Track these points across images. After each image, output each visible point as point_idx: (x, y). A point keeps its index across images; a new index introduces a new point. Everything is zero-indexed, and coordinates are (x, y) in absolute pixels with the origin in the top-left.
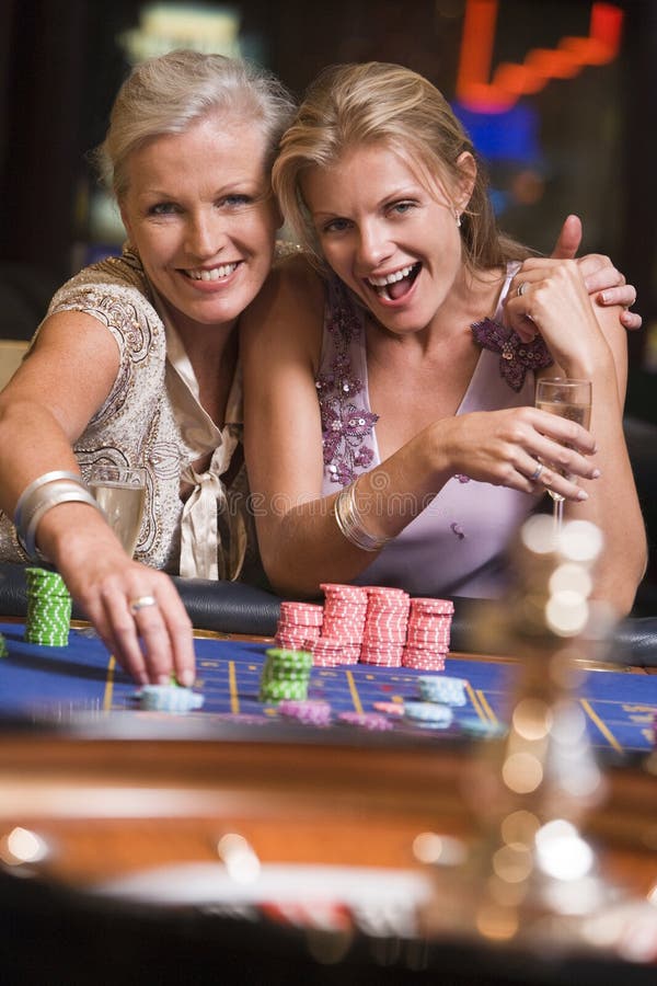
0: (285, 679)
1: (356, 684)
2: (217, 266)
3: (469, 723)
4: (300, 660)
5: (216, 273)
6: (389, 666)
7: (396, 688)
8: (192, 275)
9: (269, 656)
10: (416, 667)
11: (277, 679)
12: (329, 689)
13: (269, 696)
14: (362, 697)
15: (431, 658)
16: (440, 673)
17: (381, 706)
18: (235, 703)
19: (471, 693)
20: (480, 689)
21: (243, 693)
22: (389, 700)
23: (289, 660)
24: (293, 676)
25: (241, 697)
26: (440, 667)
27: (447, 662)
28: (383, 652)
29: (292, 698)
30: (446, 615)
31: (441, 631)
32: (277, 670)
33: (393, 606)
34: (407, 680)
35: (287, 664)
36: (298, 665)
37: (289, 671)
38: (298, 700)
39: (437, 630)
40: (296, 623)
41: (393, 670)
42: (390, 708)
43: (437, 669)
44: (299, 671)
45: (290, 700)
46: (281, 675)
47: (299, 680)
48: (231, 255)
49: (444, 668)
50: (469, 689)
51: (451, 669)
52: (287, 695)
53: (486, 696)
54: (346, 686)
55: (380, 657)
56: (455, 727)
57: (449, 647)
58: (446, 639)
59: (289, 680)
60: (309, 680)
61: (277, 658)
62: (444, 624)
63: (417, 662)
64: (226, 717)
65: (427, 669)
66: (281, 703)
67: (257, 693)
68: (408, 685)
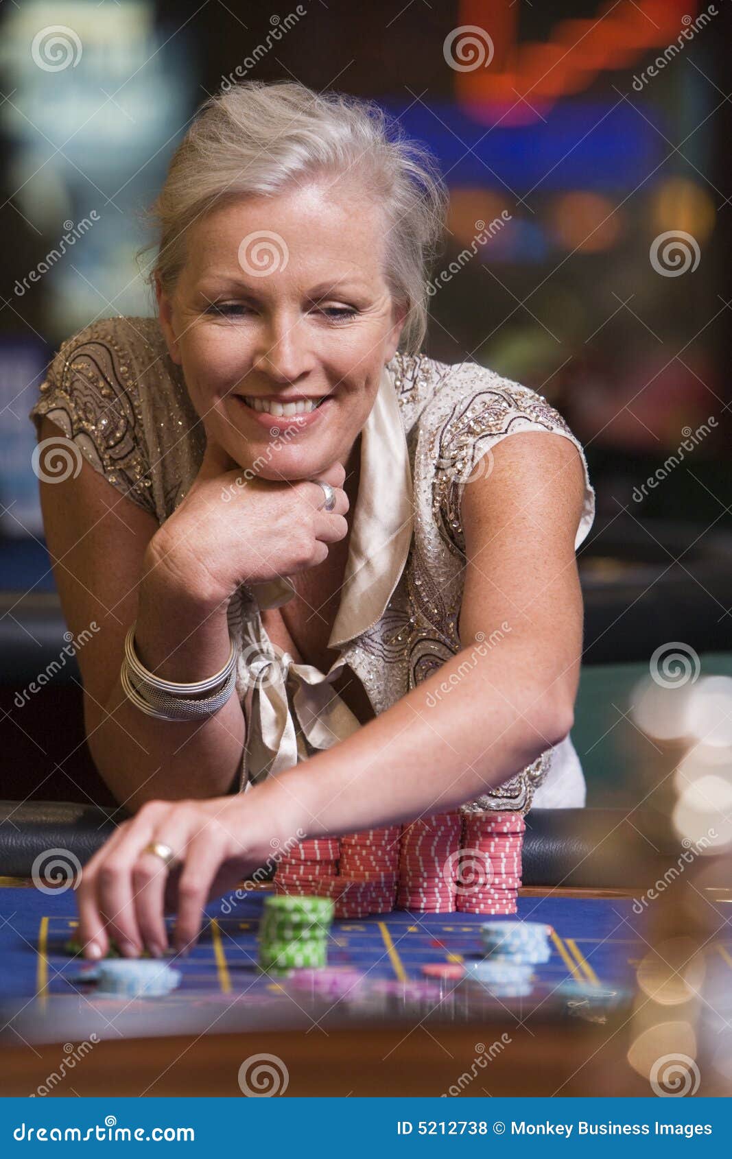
0: (295, 938)
1: (394, 940)
2: (296, 399)
3: (561, 987)
4: (314, 910)
5: (292, 408)
6: (437, 911)
7: (452, 942)
8: (257, 404)
9: (270, 907)
10: (477, 911)
11: (284, 941)
12: (357, 949)
13: (271, 964)
14: (404, 958)
15: (496, 896)
16: (510, 918)
17: (432, 969)
18: (224, 976)
19: (559, 944)
20: (570, 937)
21: (234, 962)
22: (443, 961)
23: (298, 910)
24: (305, 933)
25: (232, 969)
26: (510, 909)
27: (520, 902)
28: (430, 893)
29: (307, 966)
30: (514, 834)
31: (508, 857)
32: (282, 926)
33: (439, 826)
34: (465, 930)
35: (296, 918)
36: (312, 918)
37: (298, 926)
38: (314, 968)
39: (503, 855)
40: (303, 857)
41: (444, 916)
42: (447, 972)
43: (507, 912)
44: (314, 926)
45: (302, 969)
46: (289, 934)
47: (314, 938)
48: (319, 386)
49: (516, 909)
50: (555, 937)
51: (527, 911)
52: (299, 961)
53: (580, 946)
54: (381, 944)
55: (425, 900)
56: (539, 992)
57: (521, 879)
58: (517, 868)
59: (301, 940)
60: (327, 938)
61: (282, 909)
62: (513, 847)
63: (478, 903)
64: (212, 998)
65: (493, 912)
66: (291, 974)
67: (254, 962)
68: (467, 937)
